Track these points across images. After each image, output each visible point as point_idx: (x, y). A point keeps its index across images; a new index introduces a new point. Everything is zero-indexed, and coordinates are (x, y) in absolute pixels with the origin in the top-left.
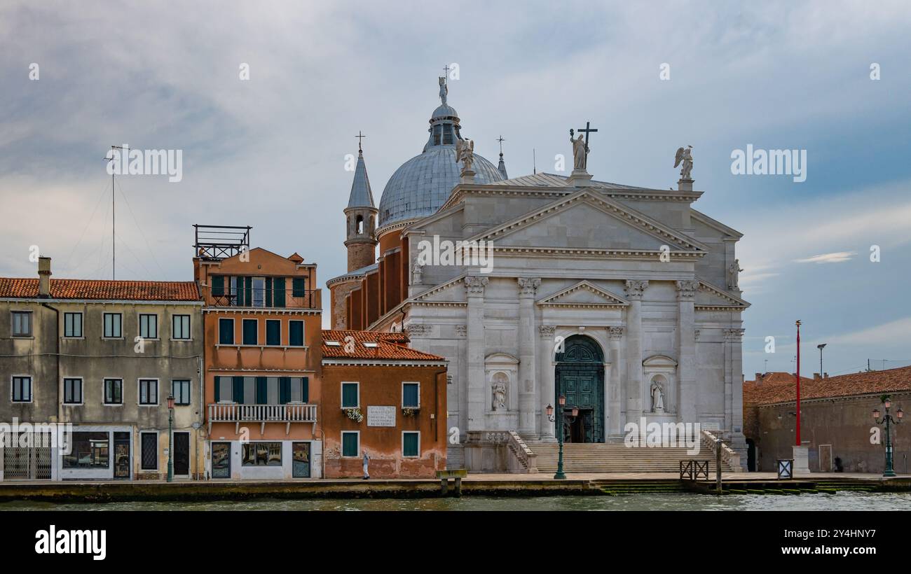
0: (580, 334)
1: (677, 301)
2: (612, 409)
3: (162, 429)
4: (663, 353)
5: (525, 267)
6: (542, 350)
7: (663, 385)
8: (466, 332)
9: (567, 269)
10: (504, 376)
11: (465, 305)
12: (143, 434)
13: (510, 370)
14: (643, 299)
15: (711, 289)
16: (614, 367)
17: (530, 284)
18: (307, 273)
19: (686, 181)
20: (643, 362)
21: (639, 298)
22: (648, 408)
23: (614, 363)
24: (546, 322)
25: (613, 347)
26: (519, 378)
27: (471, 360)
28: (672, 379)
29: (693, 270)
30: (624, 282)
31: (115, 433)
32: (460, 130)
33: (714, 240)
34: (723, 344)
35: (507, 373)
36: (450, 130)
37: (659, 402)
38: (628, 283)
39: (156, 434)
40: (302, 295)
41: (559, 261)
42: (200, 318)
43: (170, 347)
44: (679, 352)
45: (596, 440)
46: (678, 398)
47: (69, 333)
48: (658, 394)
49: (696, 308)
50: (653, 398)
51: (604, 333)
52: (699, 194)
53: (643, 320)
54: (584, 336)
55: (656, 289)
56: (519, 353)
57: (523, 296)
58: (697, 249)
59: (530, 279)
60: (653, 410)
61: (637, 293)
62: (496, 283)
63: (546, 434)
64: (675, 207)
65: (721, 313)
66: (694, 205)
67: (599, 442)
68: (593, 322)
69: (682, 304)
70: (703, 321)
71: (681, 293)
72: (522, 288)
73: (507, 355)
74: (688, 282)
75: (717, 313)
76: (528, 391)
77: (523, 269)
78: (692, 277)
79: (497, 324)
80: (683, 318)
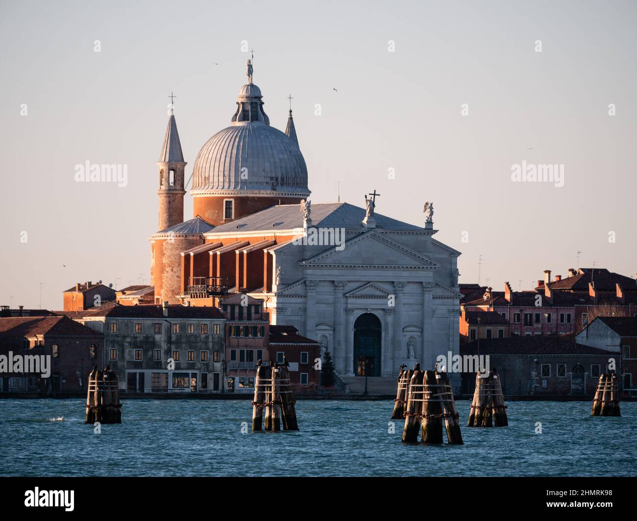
0: (369, 312)
1: (423, 294)
2: (385, 356)
3: (209, 372)
4: (415, 324)
5: (338, 274)
6: (347, 321)
7: (414, 343)
8: (305, 312)
9: (361, 276)
10: (326, 337)
11: (305, 297)
12: (202, 374)
13: (329, 333)
14: (404, 292)
15: (443, 287)
16: (387, 333)
17: (341, 285)
18: (260, 303)
19: (429, 223)
20: (403, 329)
21: (401, 292)
22: (406, 356)
23: (387, 329)
24: (350, 306)
25: (387, 321)
26: (334, 338)
27: (308, 328)
28: (419, 339)
29: (432, 276)
30: (393, 282)
31: (192, 373)
32: (263, 105)
33: (445, 256)
34: (449, 319)
35: (328, 335)
36: (257, 107)
37: (412, 353)
38: (395, 284)
39: (207, 374)
40: (258, 313)
41: (357, 271)
42: (224, 325)
43: (213, 338)
44: (423, 323)
45: (376, 375)
46: (422, 350)
47: (174, 332)
48: (411, 347)
49: (434, 298)
50: (408, 350)
51: (381, 312)
52: (436, 231)
53: (404, 304)
54: (370, 313)
55: (411, 286)
56: (335, 324)
57: (337, 291)
58: (434, 265)
59: (341, 282)
60: (408, 357)
61: (400, 289)
62: (322, 284)
63: (349, 371)
64: (423, 238)
65: (448, 300)
66: (434, 237)
67: (378, 376)
68: (375, 306)
69: (426, 295)
70: (438, 305)
71: (425, 289)
72: (337, 286)
73: (327, 325)
74: (429, 283)
75: (446, 300)
76: (339, 346)
77: (338, 276)
78: (431, 280)
79: (323, 307)
80: (426, 304)
